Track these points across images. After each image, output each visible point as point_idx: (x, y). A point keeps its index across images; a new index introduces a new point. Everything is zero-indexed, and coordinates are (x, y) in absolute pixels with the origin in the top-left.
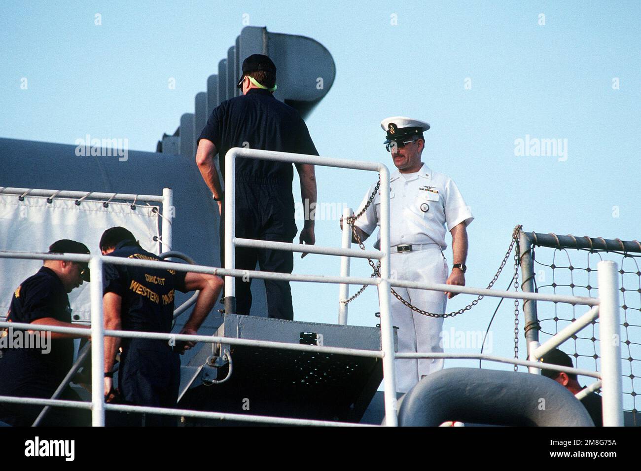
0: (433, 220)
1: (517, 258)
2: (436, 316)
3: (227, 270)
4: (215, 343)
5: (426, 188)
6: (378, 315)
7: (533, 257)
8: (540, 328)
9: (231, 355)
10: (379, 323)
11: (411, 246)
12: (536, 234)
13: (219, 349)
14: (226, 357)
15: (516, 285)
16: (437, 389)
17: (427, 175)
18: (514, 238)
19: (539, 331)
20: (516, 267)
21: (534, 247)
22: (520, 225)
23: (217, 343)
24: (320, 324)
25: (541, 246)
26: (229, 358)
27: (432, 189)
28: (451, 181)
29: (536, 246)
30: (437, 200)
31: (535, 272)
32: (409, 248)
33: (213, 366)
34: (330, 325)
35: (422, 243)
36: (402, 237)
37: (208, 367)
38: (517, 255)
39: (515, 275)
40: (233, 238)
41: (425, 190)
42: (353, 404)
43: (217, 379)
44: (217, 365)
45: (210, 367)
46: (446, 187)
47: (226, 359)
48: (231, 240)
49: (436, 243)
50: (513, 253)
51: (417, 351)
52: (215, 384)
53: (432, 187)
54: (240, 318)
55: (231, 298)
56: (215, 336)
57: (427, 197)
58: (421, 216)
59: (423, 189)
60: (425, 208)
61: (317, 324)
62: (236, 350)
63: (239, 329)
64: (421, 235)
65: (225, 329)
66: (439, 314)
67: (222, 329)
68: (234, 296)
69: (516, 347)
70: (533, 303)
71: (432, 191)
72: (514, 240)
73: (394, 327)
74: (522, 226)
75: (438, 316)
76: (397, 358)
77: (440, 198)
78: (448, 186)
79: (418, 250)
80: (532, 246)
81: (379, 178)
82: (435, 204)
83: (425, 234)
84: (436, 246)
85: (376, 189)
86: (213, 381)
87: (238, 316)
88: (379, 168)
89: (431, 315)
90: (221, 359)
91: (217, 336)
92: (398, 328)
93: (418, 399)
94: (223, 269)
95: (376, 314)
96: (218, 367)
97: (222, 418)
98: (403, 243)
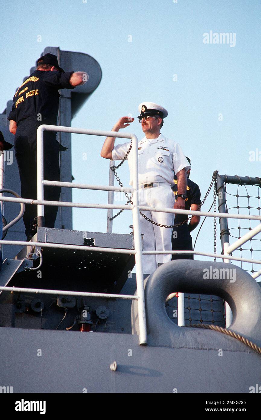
0: (166, 167)
1: (215, 191)
2: (166, 227)
3: (38, 201)
4: (31, 246)
5: (162, 148)
6: (131, 227)
7: (225, 190)
8: (229, 234)
9: (41, 252)
10: (132, 232)
11: (152, 184)
12: (227, 176)
13: (34, 249)
14: (38, 254)
15: (215, 207)
16: (168, 273)
17: (163, 140)
18: (213, 179)
19: (229, 235)
20: (215, 196)
21: (225, 184)
22: (217, 170)
23: (33, 246)
24: (96, 233)
25: (230, 184)
26: (40, 254)
27: (165, 149)
28: (177, 144)
29: (227, 183)
30: (169, 155)
31: (226, 199)
32: (151, 185)
33: (30, 259)
34: (102, 233)
35: (160, 182)
36: (147, 178)
37: (26, 260)
38: (215, 189)
39: (214, 201)
40: (42, 180)
41: (161, 149)
42: (116, 282)
43: (33, 267)
44: (33, 259)
45: (28, 260)
46: (174, 147)
47: (38, 255)
48: (41, 182)
49: (168, 182)
50: (213, 187)
51: (156, 250)
52: (32, 271)
53: (166, 148)
54: (47, 229)
55: (42, 217)
56: (31, 241)
57: (162, 153)
58: (158, 165)
59: (160, 149)
60: (161, 160)
61: (94, 233)
62: (44, 250)
63: (46, 236)
64: (158, 177)
65: (38, 236)
66: (168, 226)
67: (36, 236)
68: (43, 216)
69: (215, 245)
70: (226, 219)
71: (166, 150)
72: (213, 180)
73: (142, 234)
74: (218, 171)
75: (168, 227)
76: (144, 254)
77: (170, 154)
78: (175, 146)
79: (156, 186)
80: (224, 184)
81: (132, 143)
82: (167, 157)
83: (160, 176)
84: (167, 183)
85: (129, 149)
86: (31, 268)
87: (45, 228)
88: (131, 137)
89: (163, 226)
90: (35, 255)
91: (33, 241)
92: (144, 235)
93: (157, 279)
94: (36, 200)
95: (130, 226)
96: (33, 260)
97: (37, 292)
98: (148, 182)
